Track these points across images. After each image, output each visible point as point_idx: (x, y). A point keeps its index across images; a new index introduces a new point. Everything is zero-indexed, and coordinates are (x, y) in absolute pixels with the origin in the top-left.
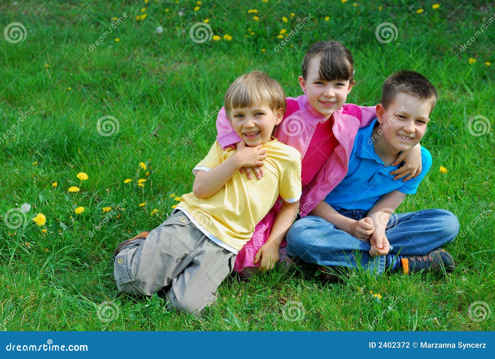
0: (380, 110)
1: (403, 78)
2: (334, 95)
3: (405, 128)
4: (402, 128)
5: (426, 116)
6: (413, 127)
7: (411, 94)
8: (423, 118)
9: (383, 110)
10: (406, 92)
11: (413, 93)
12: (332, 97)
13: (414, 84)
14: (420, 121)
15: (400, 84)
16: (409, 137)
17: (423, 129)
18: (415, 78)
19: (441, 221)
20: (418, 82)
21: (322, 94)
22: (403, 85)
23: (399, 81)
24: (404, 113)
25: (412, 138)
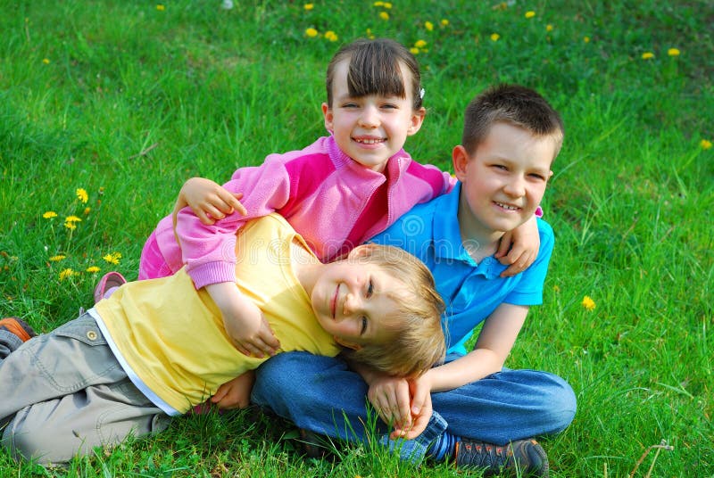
0: (460, 158)
1: (501, 97)
2: (378, 124)
3: (508, 189)
4: (501, 190)
5: (544, 166)
6: (521, 185)
7: (516, 126)
8: (540, 170)
9: (467, 157)
10: (507, 121)
11: (518, 123)
12: (374, 127)
13: (521, 108)
14: (533, 175)
15: (497, 108)
16: (514, 206)
17: (538, 190)
18: (524, 96)
19: (543, 394)
20: (528, 104)
21: (357, 124)
22: (501, 111)
23: (494, 102)
24: (504, 160)
25: (519, 208)
